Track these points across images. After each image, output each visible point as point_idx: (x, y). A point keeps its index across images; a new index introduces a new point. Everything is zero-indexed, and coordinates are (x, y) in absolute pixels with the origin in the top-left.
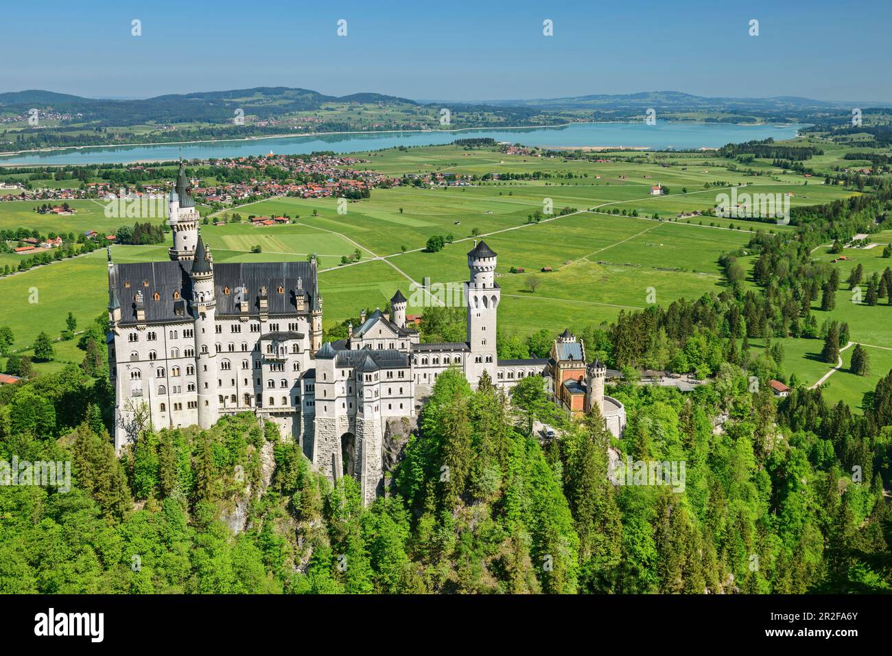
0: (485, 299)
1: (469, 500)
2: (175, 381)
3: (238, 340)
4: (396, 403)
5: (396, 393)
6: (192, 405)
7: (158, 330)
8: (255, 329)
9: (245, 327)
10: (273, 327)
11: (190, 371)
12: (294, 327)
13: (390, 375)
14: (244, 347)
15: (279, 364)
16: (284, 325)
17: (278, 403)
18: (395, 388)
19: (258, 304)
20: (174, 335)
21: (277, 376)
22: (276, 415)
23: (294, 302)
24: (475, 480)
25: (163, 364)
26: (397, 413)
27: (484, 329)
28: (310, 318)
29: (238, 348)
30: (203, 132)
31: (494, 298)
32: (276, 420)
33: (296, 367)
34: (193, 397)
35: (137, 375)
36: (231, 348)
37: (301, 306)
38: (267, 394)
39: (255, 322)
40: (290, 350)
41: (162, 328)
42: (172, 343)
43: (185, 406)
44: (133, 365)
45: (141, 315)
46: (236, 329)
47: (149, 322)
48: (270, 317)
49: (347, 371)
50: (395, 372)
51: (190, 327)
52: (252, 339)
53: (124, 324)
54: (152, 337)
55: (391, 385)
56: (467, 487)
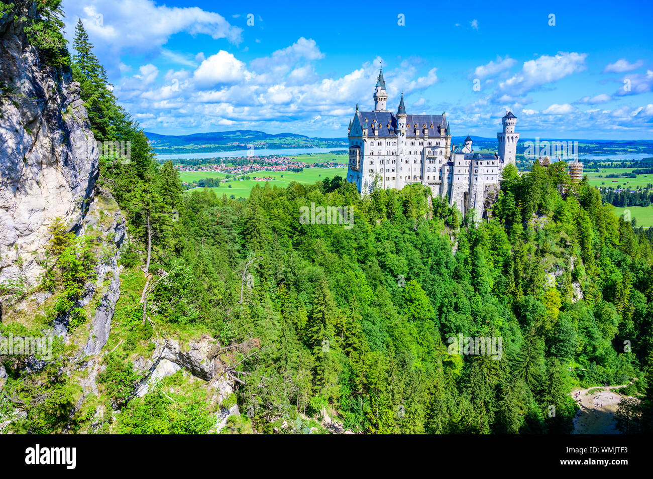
0: (512, 138)
1: (540, 214)
2: (387, 166)
3: (413, 149)
4: (490, 177)
5: (490, 172)
6: (394, 179)
7: (382, 141)
8: (421, 144)
9: (417, 143)
10: (430, 143)
11: (394, 162)
12: (438, 143)
13: (488, 163)
14: (416, 153)
15: (433, 159)
16: (434, 142)
17: (431, 179)
18: (490, 169)
19: (423, 132)
20: (389, 144)
21: (432, 166)
22: (431, 184)
23: (439, 131)
24: (544, 204)
25: (383, 157)
26: (490, 182)
27: (510, 152)
28: (446, 138)
29: (413, 153)
30: (219, 148)
31: (516, 137)
32: (431, 187)
33: (440, 162)
34: (393, 174)
35: (372, 163)
36: (410, 153)
37: (443, 134)
38: (426, 174)
39: (422, 140)
40: (438, 153)
41: (384, 139)
42: (388, 148)
43: (390, 179)
44: (371, 157)
45: (376, 133)
46: (413, 144)
47: (380, 136)
48: (429, 138)
49: (468, 161)
50: (491, 162)
51: (395, 140)
52: (419, 149)
53: (370, 136)
54: (379, 144)
55: (488, 168)
56: (539, 209)
